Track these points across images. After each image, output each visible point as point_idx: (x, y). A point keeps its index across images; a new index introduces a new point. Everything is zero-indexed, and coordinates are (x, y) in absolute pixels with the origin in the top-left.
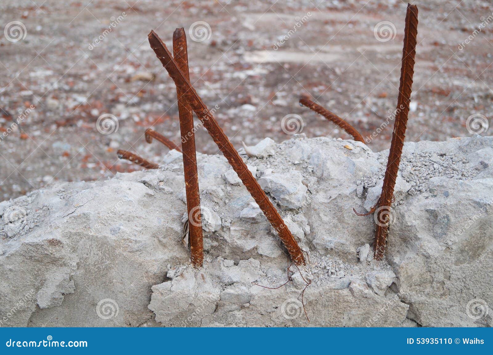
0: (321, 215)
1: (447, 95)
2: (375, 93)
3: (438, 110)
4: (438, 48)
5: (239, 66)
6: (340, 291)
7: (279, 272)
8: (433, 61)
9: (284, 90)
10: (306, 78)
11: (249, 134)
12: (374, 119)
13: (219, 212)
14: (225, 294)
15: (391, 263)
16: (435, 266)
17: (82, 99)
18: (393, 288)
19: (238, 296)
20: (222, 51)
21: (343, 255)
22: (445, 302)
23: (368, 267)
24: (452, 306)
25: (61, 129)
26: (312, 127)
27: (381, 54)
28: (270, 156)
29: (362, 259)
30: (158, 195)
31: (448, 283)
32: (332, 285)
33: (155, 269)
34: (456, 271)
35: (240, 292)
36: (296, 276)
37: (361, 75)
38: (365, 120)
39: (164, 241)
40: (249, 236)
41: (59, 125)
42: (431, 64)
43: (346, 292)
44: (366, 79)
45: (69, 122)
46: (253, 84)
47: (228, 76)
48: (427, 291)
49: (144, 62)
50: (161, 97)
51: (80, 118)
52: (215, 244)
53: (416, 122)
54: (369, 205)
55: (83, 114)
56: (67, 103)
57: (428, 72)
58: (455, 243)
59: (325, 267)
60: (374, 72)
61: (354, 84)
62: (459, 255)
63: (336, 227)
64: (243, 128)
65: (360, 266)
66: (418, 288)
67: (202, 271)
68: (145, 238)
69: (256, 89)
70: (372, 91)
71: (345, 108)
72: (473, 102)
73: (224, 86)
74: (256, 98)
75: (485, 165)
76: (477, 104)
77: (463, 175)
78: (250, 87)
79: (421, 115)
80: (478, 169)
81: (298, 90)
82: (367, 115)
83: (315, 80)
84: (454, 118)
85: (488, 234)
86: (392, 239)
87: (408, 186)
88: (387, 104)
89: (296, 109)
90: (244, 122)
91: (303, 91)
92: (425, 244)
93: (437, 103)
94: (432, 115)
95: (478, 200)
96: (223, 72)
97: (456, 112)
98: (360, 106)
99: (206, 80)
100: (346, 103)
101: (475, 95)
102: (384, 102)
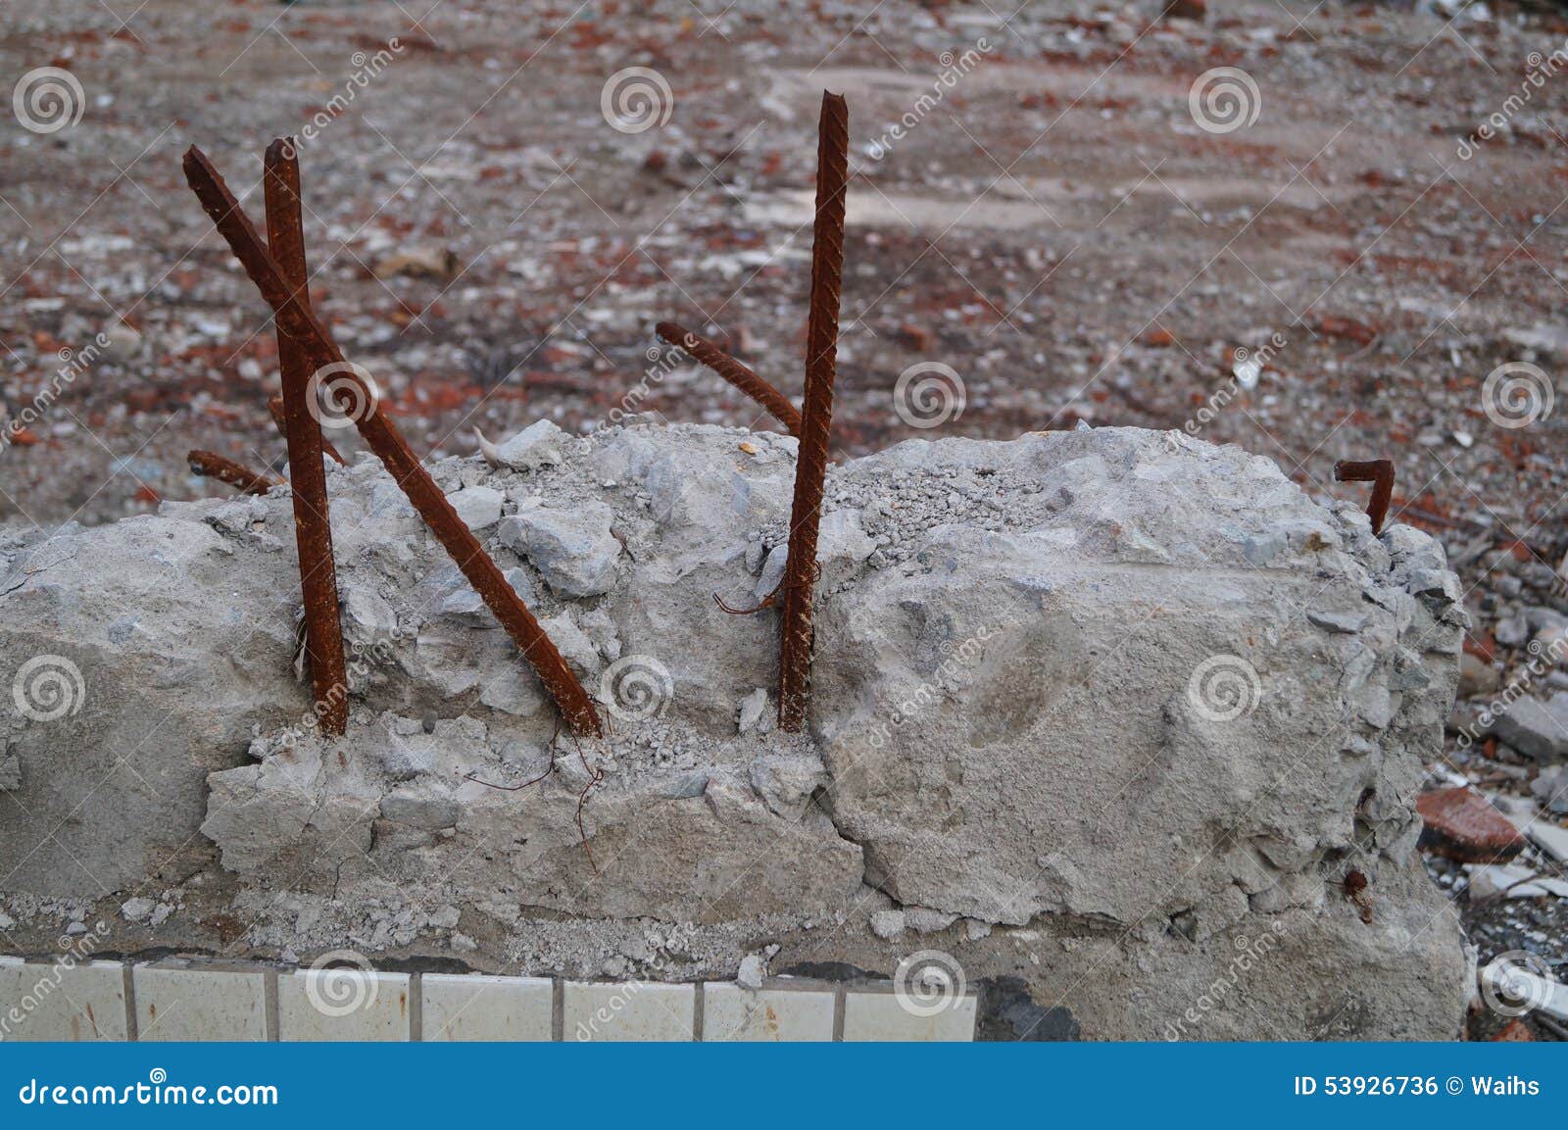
0: (652, 614)
1: (1365, 343)
2: (1140, 331)
3: (1328, 389)
4: (1380, 190)
5: (723, 238)
6: (682, 803)
7: (531, 753)
8: (1351, 233)
10: (928, 277)
13: (393, 601)
14: (393, 802)
15: (817, 740)
16: (920, 745)
17: (217, 328)
18: (820, 799)
19: (424, 807)
20: (679, 186)
21: (700, 715)
22: (955, 842)
23: (759, 747)
24: (972, 854)
25: (141, 418)
27: (1189, 205)
28: (547, 466)
29: (742, 728)
30: (245, 554)
31: (957, 790)
32: (658, 786)
33: (219, 733)
34: (978, 763)
35: (429, 798)
36: (570, 762)
37: (1106, 271)
39: (248, 665)
40: (465, 661)
41: (134, 407)
42: (1343, 243)
43: (695, 805)
44: (1120, 285)
45: (167, 397)
46: (756, 292)
47: (685, 265)
48: (908, 808)
49: (427, 217)
50: (464, 329)
51: (202, 384)
52: (380, 678)
53: (1247, 421)
54: (766, 588)
55: (214, 375)
57: (1326, 269)
58: (965, 688)
59: (649, 743)
60: (1150, 263)
61: (1079, 302)
62: (982, 720)
63: (685, 643)
65: (740, 743)
66: (882, 802)
67: (342, 744)
68: (193, 655)
69: (766, 309)
70: (1129, 324)
71: (1033, 376)
72: (1444, 365)
73: (667, 298)
74: (756, 334)
75: (1067, 498)
76: (1458, 370)
77: (1008, 521)
78: (749, 302)
79: (1269, 400)
80: (1050, 508)
81: (895, 316)
82: (1099, 398)
83: (954, 286)
84: (1373, 413)
85: (1049, 667)
86: (821, 676)
87: (868, 546)
88: (1168, 365)
89: (878, 373)
90: (708, 409)
91: (910, 318)
92: (894, 687)
93: (1331, 366)
94: (1305, 402)
95: (1022, 580)
96: (670, 254)
97: (1382, 394)
98: (1080, 369)
99: (613, 279)
100: (1040, 358)
101: (1453, 344)
102: (1159, 359)
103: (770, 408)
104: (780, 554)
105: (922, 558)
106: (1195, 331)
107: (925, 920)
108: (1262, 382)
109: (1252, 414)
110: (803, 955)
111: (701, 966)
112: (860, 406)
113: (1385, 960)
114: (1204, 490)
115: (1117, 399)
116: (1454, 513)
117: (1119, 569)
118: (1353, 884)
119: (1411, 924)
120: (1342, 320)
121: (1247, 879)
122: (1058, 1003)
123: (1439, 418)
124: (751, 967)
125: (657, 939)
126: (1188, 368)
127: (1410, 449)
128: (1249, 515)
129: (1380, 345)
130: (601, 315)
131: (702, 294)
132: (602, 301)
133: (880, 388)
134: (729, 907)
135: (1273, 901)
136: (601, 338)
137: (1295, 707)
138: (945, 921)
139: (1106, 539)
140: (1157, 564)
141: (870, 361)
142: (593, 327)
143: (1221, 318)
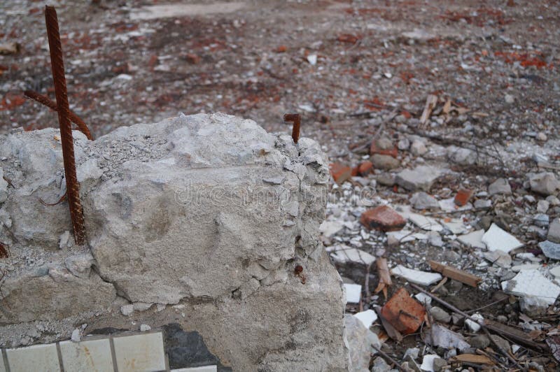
0: (22, 208)
1: (354, 43)
2: (274, 47)
3: (342, 62)
5: (122, 27)
6: (41, 278)
9: (170, 52)
10: (198, 35)
11: (119, 109)
12: (265, 78)
15: (90, 247)
16: (127, 245)
18: (94, 269)
20: (106, 9)
21: (45, 244)
22: (147, 277)
23: (69, 253)
24: (154, 281)
26: (192, 94)
29: (61, 247)
31: (145, 260)
32: (30, 273)
34: (150, 248)
37: (263, 25)
38: (255, 80)
42: (348, 6)
43: (46, 278)
44: (268, 30)
46: (135, 47)
47: (108, 39)
48: (127, 268)
49: (9, 31)
50: (24, 73)
53: (312, 77)
54: (62, 193)
57: (342, 17)
58: (139, 223)
59: (25, 257)
60: (279, 21)
61: (253, 38)
62: (148, 233)
63: (36, 218)
64: (114, 102)
65: (61, 252)
66: (117, 267)
69: (138, 53)
70: (271, 45)
71: (236, 69)
72: (383, 48)
73: (101, 53)
74: (134, 64)
75: (173, 146)
76: (387, 50)
77: (152, 157)
78: (132, 51)
79: (321, 68)
80: (168, 150)
81: (185, 51)
82: (260, 74)
83: (207, 37)
84: (357, 69)
85: (170, 211)
86: (88, 224)
87: (100, 173)
88: (284, 59)
89: (179, 74)
90: (116, 95)
91: (191, 51)
92: (114, 225)
93: (342, 53)
94: (333, 67)
95: (155, 180)
96: (102, 36)
97: (360, 62)
98: (253, 64)
99: (81, 48)
100: (238, 62)
101: (385, 40)
102: (281, 57)
105: (120, 175)
106: (294, 46)
107: (141, 306)
108: (318, 62)
109: (315, 74)
110: (96, 326)
111: (58, 336)
112: (172, 88)
113: (311, 296)
114: (223, 137)
115: (266, 74)
116: (385, 103)
117: (192, 171)
118: (298, 270)
119: (320, 282)
120: (345, 35)
121: (257, 275)
122: (193, 330)
123: (380, 68)
124: (76, 334)
125: (41, 328)
126: (291, 59)
127: (370, 81)
128: (239, 144)
129: (360, 43)
130: (77, 62)
131: (115, 50)
132: (78, 56)
133: (179, 80)
134: (66, 313)
135: (268, 281)
136: (77, 71)
137: (263, 213)
138: (148, 306)
139: (186, 160)
140: (206, 167)
141: (176, 70)
142: (74, 67)
143: (304, 39)
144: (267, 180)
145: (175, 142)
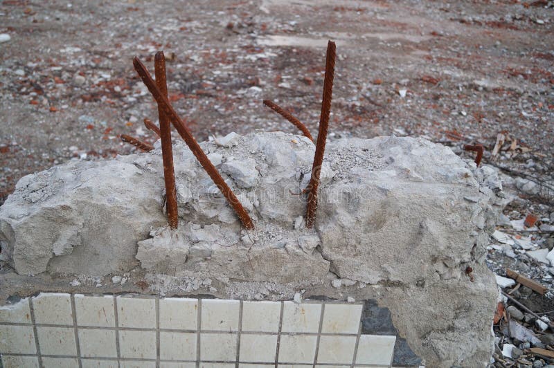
0: (268, 193)
1: (435, 84)
2: (371, 79)
3: (425, 98)
4: (436, 38)
5: (251, 49)
6: (278, 250)
7: (233, 235)
8: (429, 50)
9: (290, 73)
10: (311, 62)
11: (254, 114)
12: (366, 104)
13: (191, 189)
14: (192, 249)
15: (317, 231)
16: (349, 234)
17: (107, 76)
18: (318, 248)
19: (202, 251)
20: (238, 33)
21: (283, 223)
22: (357, 260)
23: (301, 233)
24: (362, 264)
25: (87, 103)
26: (310, 109)
27: (383, 41)
28: (234, 146)
29: (296, 227)
30: (145, 175)
31: (359, 247)
32: (271, 245)
33: (141, 229)
34: (365, 238)
35: (203, 248)
36: (246, 238)
37: (361, 61)
38: (358, 104)
39: (148, 209)
40: (213, 207)
41: (85, 100)
42: (427, 53)
43: (282, 251)
44: (365, 65)
45: (94, 97)
46: (262, 66)
47: (241, 57)
48: (343, 252)
49: (165, 42)
50: (178, 76)
51: (104, 93)
52: (187, 212)
53: (403, 107)
54: (303, 186)
55: (107, 90)
56: (92, 79)
57: (423, 61)
58: (363, 218)
59: (268, 232)
60: (373, 59)
61: (354, 70)
62: (367, 227)
63: (278, 202)
64: (249, 108)
65: (294, 232)
66: (336, 249)
67: (177, 232)
68: (133, 207)
69: (265, 71)
70: (369, 77)
71: (342, 93)
72: (457, 91)
73: (236, 67)
74: (263, 80)
75: (392, 160)
76: (461, 92)
77: (375, 167)
78: (259, 69)
79: (409, 101)
80: (387, 163)
81: (302, 74)
82: (361, 100)
83: (318, 65)
84: (438, 105)
85: (388, 212)
86: (319, 212)
87: (333, 174)
88: (380, 90)
89: (298, 92)
90: (250, 102)
91: (306, 75)
92: (342, 217)
93: (426, 91)
94: (419, 101)
95: (381, 186)
96: (236, 54)
97: (441, 99)
98: (356, 91)
99: (220, 62)
100: (344, 87)
101: (460, 85)
102: (378, 88)
103: (298, 127)
104: (308, 177)
105: (350, 178)
106: (387, 80)
107: (347, 282)
108: (407, 95)
109: (405, 105)
110: (312, 293)
111: (282, 296)
112: (294, 102)
113: (477, 292)
115: (366, 100)
116: (462, 136)
117: (409, 183)
118: (468, 270)
119: (484, 282)
120: (429, 77)
121: (439, 270)
122: (385, 306)
123: (457, 107)
124: (297, 296)
125: (269, 288)
126: (386, 91)
127: (449, 116)
128: (446, 166)
129: (439, 85)
130: (217, 73)
131: (246, 66)
132: (218, 69)
133: (300, 96)
134: (289, 279)
135: (447, 276)
136: (218, 80)
137: (458, 223)
138: (353, 283)
139: (405, 174)
140: (420, 181)
141: (296, 88)
142: (215, 76)
143: (394, 76)
144: (468, 198)
145: (394, 158)
